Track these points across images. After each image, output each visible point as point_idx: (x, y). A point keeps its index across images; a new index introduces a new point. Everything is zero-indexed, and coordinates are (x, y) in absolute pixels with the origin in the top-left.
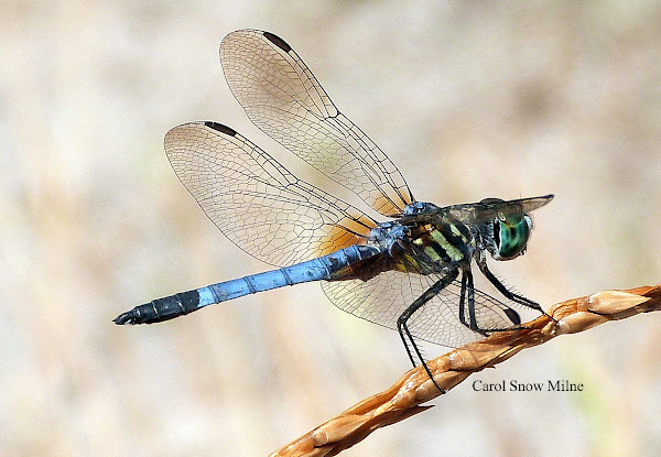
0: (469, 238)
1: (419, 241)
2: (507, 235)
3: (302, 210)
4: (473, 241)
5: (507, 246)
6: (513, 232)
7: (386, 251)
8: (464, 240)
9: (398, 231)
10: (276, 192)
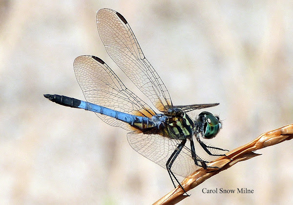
0: (193, 127)
1: (172, 124)
2: (209, 129)
3: (125, 102)
4: (195, 128)
5: (209, 133)
6: (212, 128)
7: (157, 126)
8: (191, 127)
9: (163, 118)
10: (116, 93)
